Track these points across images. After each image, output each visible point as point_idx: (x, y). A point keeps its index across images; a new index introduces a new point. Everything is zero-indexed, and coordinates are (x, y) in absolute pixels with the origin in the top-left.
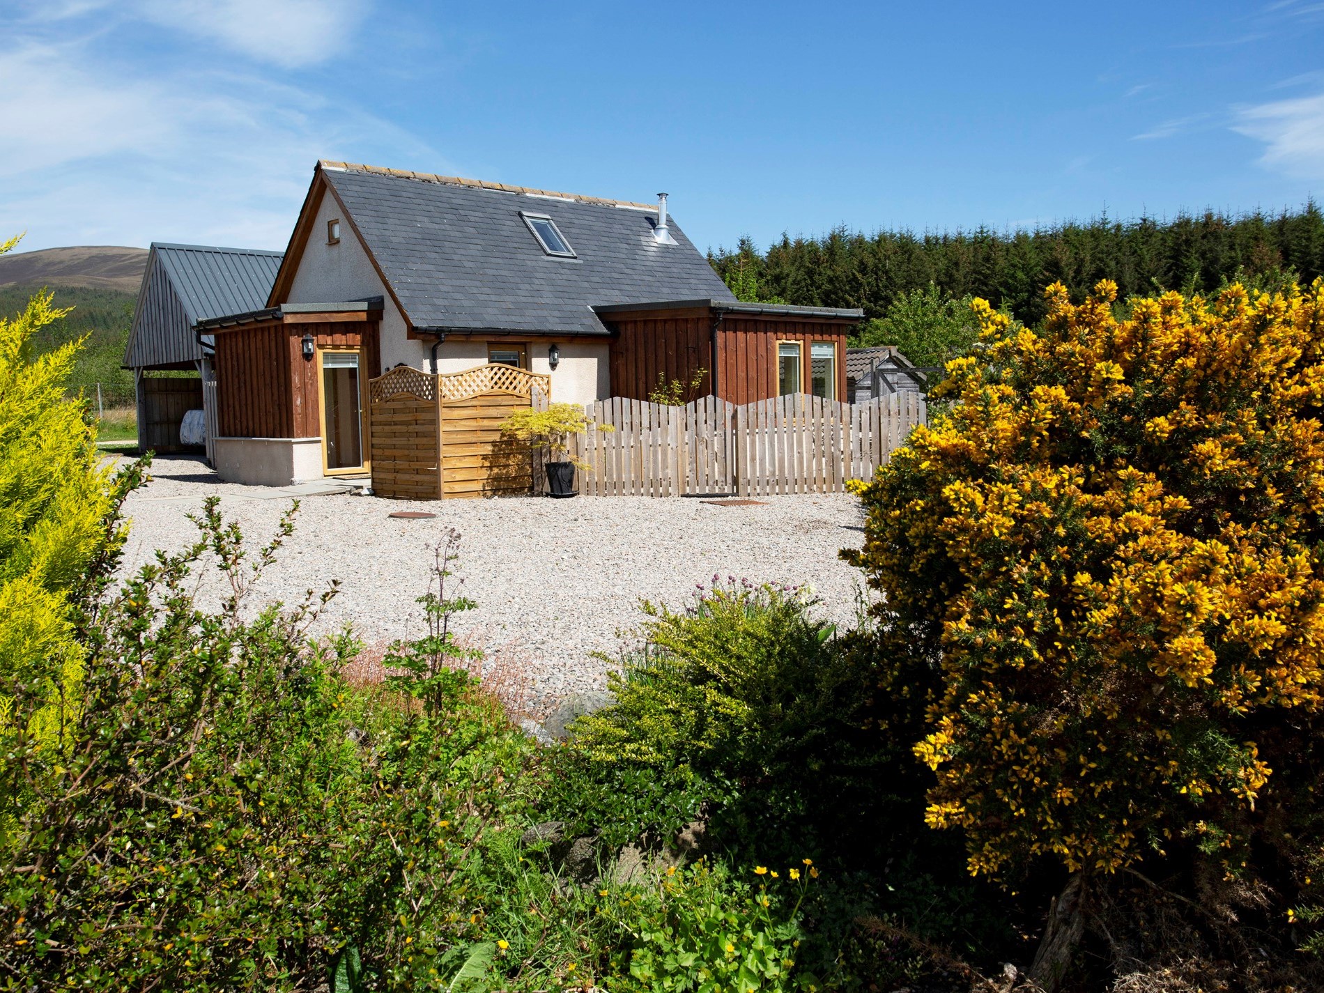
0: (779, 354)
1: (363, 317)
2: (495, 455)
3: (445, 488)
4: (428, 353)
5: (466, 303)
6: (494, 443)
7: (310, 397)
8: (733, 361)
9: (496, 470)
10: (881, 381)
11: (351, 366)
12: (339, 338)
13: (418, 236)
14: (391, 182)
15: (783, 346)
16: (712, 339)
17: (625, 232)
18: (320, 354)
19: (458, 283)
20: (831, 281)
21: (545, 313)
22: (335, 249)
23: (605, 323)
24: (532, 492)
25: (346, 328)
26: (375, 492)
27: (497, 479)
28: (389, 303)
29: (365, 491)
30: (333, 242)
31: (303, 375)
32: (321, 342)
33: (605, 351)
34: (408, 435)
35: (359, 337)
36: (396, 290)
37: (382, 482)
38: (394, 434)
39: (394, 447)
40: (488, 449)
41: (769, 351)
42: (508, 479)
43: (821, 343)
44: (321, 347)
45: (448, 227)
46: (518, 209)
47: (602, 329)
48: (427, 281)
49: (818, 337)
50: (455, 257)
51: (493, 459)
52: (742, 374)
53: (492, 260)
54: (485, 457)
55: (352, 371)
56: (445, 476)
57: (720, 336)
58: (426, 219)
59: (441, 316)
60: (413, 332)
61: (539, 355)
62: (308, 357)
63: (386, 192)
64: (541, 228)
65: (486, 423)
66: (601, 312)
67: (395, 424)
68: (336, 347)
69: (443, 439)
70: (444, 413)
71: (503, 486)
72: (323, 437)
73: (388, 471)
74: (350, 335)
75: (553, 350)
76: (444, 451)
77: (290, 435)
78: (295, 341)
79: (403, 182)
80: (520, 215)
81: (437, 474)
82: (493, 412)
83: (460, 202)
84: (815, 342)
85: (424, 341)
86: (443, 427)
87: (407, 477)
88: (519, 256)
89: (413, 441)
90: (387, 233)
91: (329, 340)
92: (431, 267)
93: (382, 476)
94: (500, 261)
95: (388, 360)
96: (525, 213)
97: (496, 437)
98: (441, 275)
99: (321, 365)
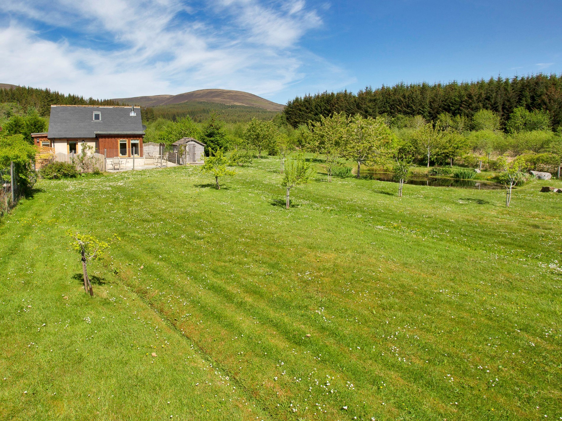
0: (119, 142)
8: (105, 144)
15: (121, 141)
43: (134, 140)
49: (132, 138)
52: (108, 147)
57: (100, 139)
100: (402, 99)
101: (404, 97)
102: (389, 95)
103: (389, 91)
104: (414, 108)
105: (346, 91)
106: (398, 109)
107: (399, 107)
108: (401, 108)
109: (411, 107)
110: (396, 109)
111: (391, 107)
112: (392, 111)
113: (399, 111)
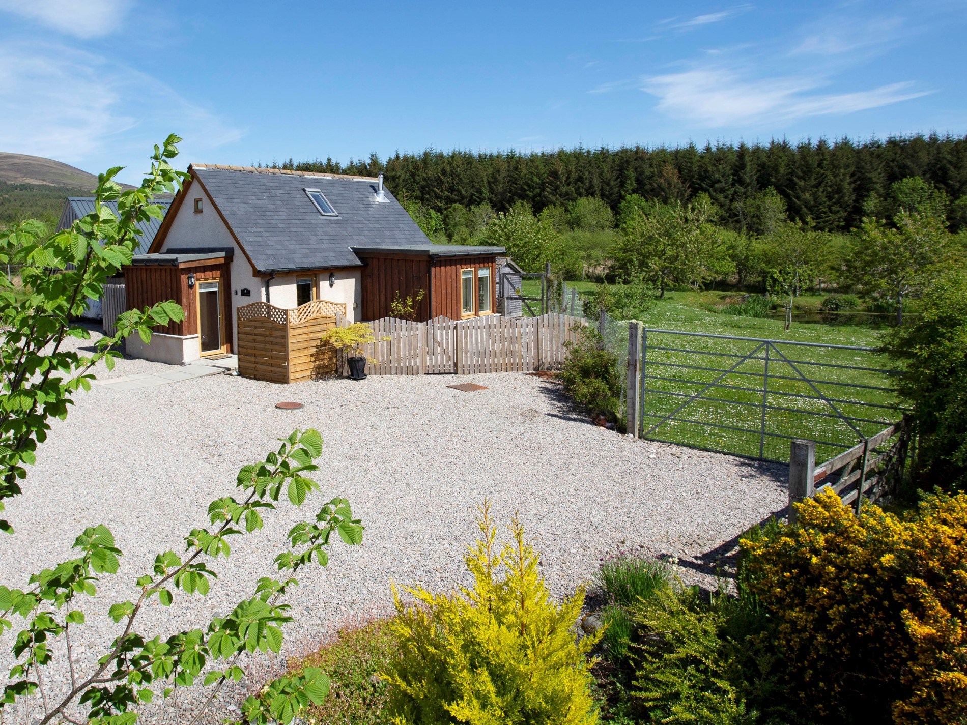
0: (463, 277)
1: (222, 261)
2: (317, 353)
3: (291, 376)
4: (264, 284)
5: (283, 252)
6: (317, 347)
7: (192, 311)
8: (439, 284)
9: (317, 363)
10: (505, 280)
11: (214, 289)
12: (209, 274)
13: (251, 209)
14: (232, 175)
15: (464, 272)
16: (429, 272)
17: (361, 196)
18: (197, 283)
19: (276, 238)
20: (425, 179)
21: (327, 254)
22: (199, 216)
23: (360, 258)
24: (337, 373)
25: (212, 268)
26: (241, 374)
27: (318, 367)
28: (238, 252)
29: (235, 373)
30: (198, 211)
31: (189, 298)
32: (198, 277)
33: (359, 274)
34: (266, 343)
35: (219, 272)
36: (245, 247)
37: (247, 368)
38: (255, 341)
39: (255, 348)
40: (314, 350)
41: (458, 277)
42: (324, 367)
43: (482, 268)
44: (198, 280)
45: (266, 202)
46: (303, 187)
47: (358, 262)
48: (260, 239)
49: (482, 265)
50: (273, 222)
51: (316, 356)
52: (444, 291)
53: (293, 221)
54: (312, 355)
55: (215, 292)
56: (291, 369)
57: (433, 269)
58: (254, 198)
59: (272, 263)
60: (257, 273)
61: (324, 280)
62: (191, 287)
63: (230, 181)
64: (315, 197)
65: (312, 335)
66: (357, 252)
67: (256, 335)
68: (206, 279)
69: (290, 347)
70: (291, 333)
71: (322, 373)
72: (199, 335)
73: (250, 362)
74: (214, 272)
75: (331, 276)
76: (291, 355)
77: (180, 333)
78: (184, 278)
79: (238, 174)
80: (304, 191)
81: (287, 368)
82: (316, 328)
83: (271, 184)
84: (480, 268)
85: (262, 278)
86: (291, 340)
87: (264, 367)
88: (307, 218)
89: (268, 346)
90: (235, 209)
91: (203, 275)
92: (261, 230)
93: (246, 364)
94: (297, 222)
95: (237, 285)
96: (307, 189)
97: (318, 343)
98: (268, 234)
99: (198, 290)
100: (442, 177)
101: (444, 172)
102: (416, 168)
104: (463, 192)
106: (436, 193)
107: (438, 191)
108: (442, 191)
109: (458, 191)
110: (433, 194)
111: (423, 189)
112: (427, 196)
113: (438, 197)
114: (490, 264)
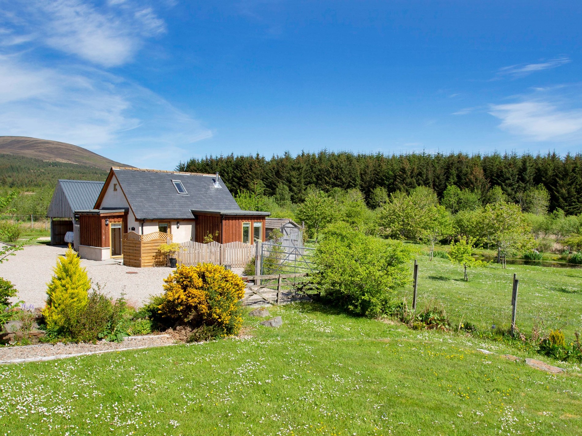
0: (243, 226)
1: (123, 214)
2: (156, 256)
3: (142, 264)
4: (141, 225)
5: (152, 210)
6: (156, 253)
7: (107, 236)
8: (228, 229)
9: (156, 260)
11: (119, 227)
12: (116, 220)
13: (140, 190)
14: (133, 173)
15: (244, 224)
16: (221, 222)
17: (205, 184)
18: (110, 224)
19: (150, 204)
21: (176, 213)
22: (116, 192)
23: (194, 215)
24: (167, 266)
25: (118, 217)
26: (124, 264)
27: (157, 262)
28: (130, 210)
29: (122, 264)
30: (115, 190)
31: (105, 230)
32: (111, 221)
33: (194, 223)
34: (133, 250)
35: (121, 219)
36: (132, 207)
37: (126, 262)
38: (130, 249)
39: (130, 253)
40: (155, 254)
41: (240, 225)
42: (160, 262)
43: (257, 222)
44: (111, 222)
45: (149, 186)
46: (171, 179)
47: (193, 217)
48: (142, 204)
49: (256, 221)
50: (150, 196)
51: (156, 257)
52: (231, 232)
53: (161, 196)
54: (154, 256)
55: (120, 229)
56: (142, 261)
57: (224, 222)
58: (143, 184)
59: (145, 215)
60: (137, 220)
61: (174, 225)
62: (107, 225)
63: (131, 176)
64: (178, 185)
65: (154, 247)
66: (193, 212)
67: (130, 246)
68: (115, 222)
69: (142, 251)
70: (142, 245)
71: (159, 264)
72: (110, 247)
73: (128, 259)
74: (119, 219)
75: (178, 223)
76: (142, 255)
77: (101, 247)
78: (103, 221)
79: (136, 172)
80: (172, 181)
81: (140, 261)
82: (156, 244)
83: (154, 178)
84: (255, 222)
85: (140, 222)
86: (142, 249)
87: (132, 261)
88: (170, 195)
89: (135, 251)
90: (131, 189)
91: (113, 220)
92: (143, 200)
93: (126, 260)
94: (164, 196)
95: (130, 226)
97: (157, 251)
98: (146, 202)
99: (111, 227)
100: (330, 170)
101: (332, 167)
102: (314, 163)
103: (314, 159)
104: (344, 180)
105: (258, 155)
106: (326, 180)
107: (327, 178)
108: (330, 179)
109: (341, 179)
110: (324, 180)
111: (317, 177)
112: (320, 182)
113: (327, 183)
114: (261, 220)
